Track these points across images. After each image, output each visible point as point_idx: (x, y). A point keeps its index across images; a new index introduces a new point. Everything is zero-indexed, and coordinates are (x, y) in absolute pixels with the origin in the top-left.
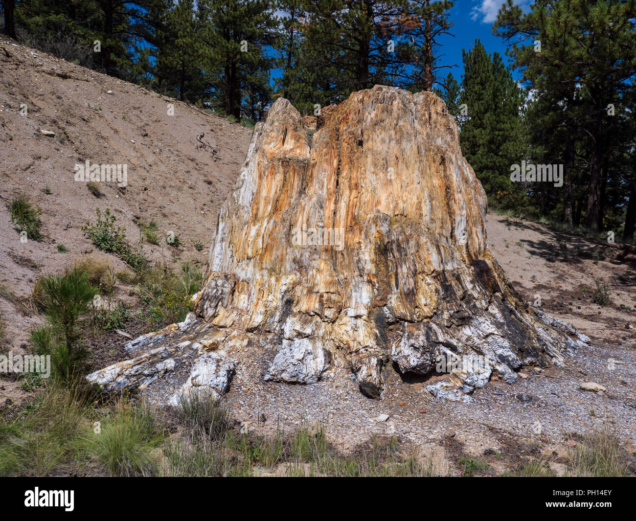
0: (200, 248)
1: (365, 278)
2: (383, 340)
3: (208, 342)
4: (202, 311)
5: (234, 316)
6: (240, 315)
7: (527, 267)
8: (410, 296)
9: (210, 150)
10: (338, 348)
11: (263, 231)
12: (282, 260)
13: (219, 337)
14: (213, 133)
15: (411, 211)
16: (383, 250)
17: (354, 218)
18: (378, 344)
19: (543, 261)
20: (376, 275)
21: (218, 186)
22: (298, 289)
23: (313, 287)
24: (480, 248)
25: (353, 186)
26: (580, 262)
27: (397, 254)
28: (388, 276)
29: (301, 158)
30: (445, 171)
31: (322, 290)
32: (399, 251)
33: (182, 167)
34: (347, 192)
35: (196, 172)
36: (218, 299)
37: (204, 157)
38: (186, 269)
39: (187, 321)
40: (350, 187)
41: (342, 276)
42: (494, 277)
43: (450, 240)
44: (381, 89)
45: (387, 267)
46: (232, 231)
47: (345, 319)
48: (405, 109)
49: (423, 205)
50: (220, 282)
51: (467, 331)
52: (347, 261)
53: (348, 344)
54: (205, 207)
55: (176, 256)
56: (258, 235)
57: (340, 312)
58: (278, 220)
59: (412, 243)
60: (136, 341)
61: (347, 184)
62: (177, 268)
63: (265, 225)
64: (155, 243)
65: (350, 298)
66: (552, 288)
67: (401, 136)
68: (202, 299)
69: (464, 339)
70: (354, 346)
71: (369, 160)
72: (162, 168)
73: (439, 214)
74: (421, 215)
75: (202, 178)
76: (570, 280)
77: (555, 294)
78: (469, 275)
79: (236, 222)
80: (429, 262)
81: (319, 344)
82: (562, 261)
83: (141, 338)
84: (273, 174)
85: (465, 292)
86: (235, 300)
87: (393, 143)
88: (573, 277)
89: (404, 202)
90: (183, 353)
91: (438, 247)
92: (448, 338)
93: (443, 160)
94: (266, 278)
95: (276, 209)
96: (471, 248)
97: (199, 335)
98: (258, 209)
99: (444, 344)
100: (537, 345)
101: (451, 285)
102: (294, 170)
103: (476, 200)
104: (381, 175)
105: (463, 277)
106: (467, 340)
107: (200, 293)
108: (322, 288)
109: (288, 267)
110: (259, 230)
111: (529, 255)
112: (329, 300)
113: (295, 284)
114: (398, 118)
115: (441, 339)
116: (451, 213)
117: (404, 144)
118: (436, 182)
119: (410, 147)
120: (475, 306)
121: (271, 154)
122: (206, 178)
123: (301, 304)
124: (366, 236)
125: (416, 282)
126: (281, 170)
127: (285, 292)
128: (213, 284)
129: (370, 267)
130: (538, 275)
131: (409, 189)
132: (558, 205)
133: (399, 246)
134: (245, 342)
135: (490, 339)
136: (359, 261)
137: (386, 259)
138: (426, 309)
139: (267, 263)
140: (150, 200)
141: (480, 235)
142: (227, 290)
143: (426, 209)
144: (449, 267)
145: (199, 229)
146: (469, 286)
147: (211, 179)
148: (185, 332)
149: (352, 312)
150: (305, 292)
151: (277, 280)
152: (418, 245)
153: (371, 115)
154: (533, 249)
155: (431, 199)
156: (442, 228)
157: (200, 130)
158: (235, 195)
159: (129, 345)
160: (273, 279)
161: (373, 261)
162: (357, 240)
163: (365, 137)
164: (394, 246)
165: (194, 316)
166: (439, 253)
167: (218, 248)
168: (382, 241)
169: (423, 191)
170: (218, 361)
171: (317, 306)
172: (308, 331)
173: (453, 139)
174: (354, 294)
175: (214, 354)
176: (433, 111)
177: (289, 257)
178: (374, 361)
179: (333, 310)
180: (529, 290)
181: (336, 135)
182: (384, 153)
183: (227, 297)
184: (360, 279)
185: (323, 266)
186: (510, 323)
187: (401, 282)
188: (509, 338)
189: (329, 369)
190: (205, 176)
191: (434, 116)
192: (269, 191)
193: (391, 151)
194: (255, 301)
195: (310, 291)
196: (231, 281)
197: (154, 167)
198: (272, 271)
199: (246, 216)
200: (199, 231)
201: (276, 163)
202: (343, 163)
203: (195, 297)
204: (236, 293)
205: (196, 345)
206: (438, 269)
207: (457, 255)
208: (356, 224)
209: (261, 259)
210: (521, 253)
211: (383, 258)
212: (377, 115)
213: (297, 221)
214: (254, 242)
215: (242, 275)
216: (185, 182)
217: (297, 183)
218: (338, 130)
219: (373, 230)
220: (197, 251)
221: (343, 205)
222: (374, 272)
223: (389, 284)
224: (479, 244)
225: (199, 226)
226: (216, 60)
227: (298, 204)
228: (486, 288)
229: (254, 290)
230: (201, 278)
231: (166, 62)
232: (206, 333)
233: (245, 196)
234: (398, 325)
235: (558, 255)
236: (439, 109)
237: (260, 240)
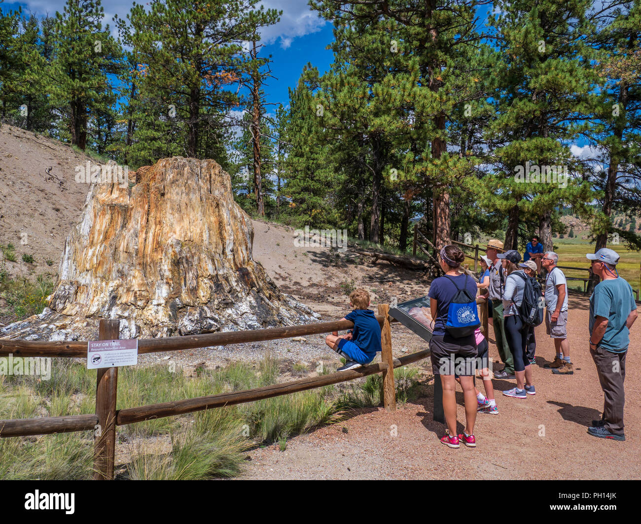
0: (50, 264)
1: (165, 281)
2: (174, 318)
3: (58, 324)
4: (54, 306)
5: (77, 308)
6: (82, 308)
7: (308, 271)
8: (194, 291)
9: (57, 181)
10: (145, 324)
11: (97, 252)
12: (110, 271)
13: (67, 321)
14: (60, 166)
15: (196, 238)
16: (177, 263)
17: (158, 243)
18: (170, 320)
19: (320, 266)
20: (172, 279)
21: (65, 212)
22: (121, 289)
23: (130, 288)
24: (244, 260)
25: (158, 222)
26: (346, 266)
27: (186, 265)
28: (180, 279)
29: (123, 204)
30: (219, 212)
31: (136, 289)
32: (187, 263)
33: (33, 197)
34: (154, 226)
35: (46, 201)
36: (66, 298)
37: (51, 187)
38: (40, 279)
39: (44, 313)
40: (155, 223)
41: (150, 280)
42: (252, 278)
43: (222, 256)
44: (176, 160)
45: (179, 273)
46: (75, 252)
47: (151, 307)
48: (192, 172)
49: (204, 234)
50: (67, 287)
51: (229, 311)
52: (153, 271)
53: (151, 321)
54: (54, 231)
55: (32, 270)
56: (93, 255)
57: (147, 303)
58: (108, 245)
59: (196, 258)
60: (9, 327)
61: (153, 221)
62: (33, 279)
63: (99, 249)
64: (13, 261)
65: (154, 293)
66: (321, 286)
67: (189, 190)
68: (55, 298)
69: (226, 316)
70: (155, 322)
71: (168, 205)
72: (16, 198)
73: (214, 239)
74: (202, 240)
75: (51, 206)
76: (336, 280)
77: (321, 290)
78: (235, 277)
79: (78, 246)
80: (207, 270)
81: (133, 322)
82: (333, 266)
83: (12, 325)
84: (104, 214)
85: (231, 288)
86: (78, 298)
87: (184, 195)
88: (338, 277)
89: (191, 232)
90: (43, 331)
91: (213, 260)
92: (213, 315)
93: (218, 206)
94: (99, 283)
95: (106, 238)
96: (237, 260)
97: (52, 321)
98: (93, 238)
99: (209, 318)
100: (276, 318)
101: (221, 284)
102: (118, 212)
103: (242, 230)
104: (176, 215)
105: (230, 279)
106: (228, 316)
107: (53, 295)
108: (136, 288)
109: (114, 275)
110: (94, 252)
111: (311, 262)
112: (140, 295)
113: (118, 286)
114: (188, 179)
115: (208, 315)
116: (222, 239)
117: (191, 195)
118: (213, 219)
119: (195, 198)
120: (237, 296)
121: (103, 201)
122: (54, 206)
123: (122, 298)
124: (166, 254)
125: (198, 283)
126: (109, 212)
127: (112, 291)
128: (62, 288)
129: (168, 274)
130: (314, 277)
131: (194, 224)
132: (354, 222)
133: (187, 260)
134: (85, 324)
135: (244, 316)
136: (161, 270)
137: (179, 268)
138: (203, 299)
139: (100, 273)
140: (6, 226)
141: (244, 252)
142: (72, 291)
143: (205, 236)
144: (221, 273)
145: (49, 249)
146: (234, 284)
147: (58, 207)
148: (43, 320)
149: (155, 302)
150: (125, 291)
151: (107, 284)
152: (199, 259)
153: (170, 176)
154: (315, 258)
155: (210, 230)
156: (216, 248)
157: (48, 164)
158: (77, 227)
159: (4, 330)
160: (104, 284)
161: (170, 270)
162: (159, 257)
163: (166, 191)
164: (184, 261)
165: (49, 309)
166: (214, 264)
167: (65, 264)
168: (176, 257)
169: (204, 225)
170: (66, 334)
171: (133, 299)
172: (126, 314)
173: (226, 191)
174: (157, 291)
175: (63, 331)
176: (212, 173)
177: (115, 269)
178: (165, 329)
179: (143, 301)
180: (305, 287)
181: (147, 188)
182: (178, 201)
183: (72, 297)
184: (162, 282)
185: (137, 274)
186: (260, 306)
187: (188, 283)
188: (257, 315)
189: (139, 336)
190: (54, 204)
191: (213, 176)
192: (101, 226)
193: (182, 200)
194: (92, 298)
195: (128, 290)
196: (75, 286)
197: (9, 198)
198: (103, 278)
199: (86, 242)
200: (49, 250)
201: (106, 207)
202: (151, 207)
203: (49, 298)
204: (79, 294)
205: (51, 326)
206: (212, 274)
207: (227, 265)
208: (159, 247)
209: (96, 271)
210: (306, 261)
211: (176, 268)
212: (173, 177)
213: (120, 246)
214: (91, 260)
215: (83, 282)
216: (36, 210)
217: (120, 221)
218: (148, 185)
219: (170, 251)
220: (47, 266)
221: (151, 235)
222: (170, 277)
223: (180, 284)
224: (244, 258)
225: (49, 246)
226: (63, 96)
227: (121, 235)
228: (246, 285)
229: (91, 292)
230: (53, 286)
231: (12, 86)
232: (58, 319)
233: (84, 229)
234: (185, 309)
235: (331, 261)
236: (217, 172)
237: (95, 259)
